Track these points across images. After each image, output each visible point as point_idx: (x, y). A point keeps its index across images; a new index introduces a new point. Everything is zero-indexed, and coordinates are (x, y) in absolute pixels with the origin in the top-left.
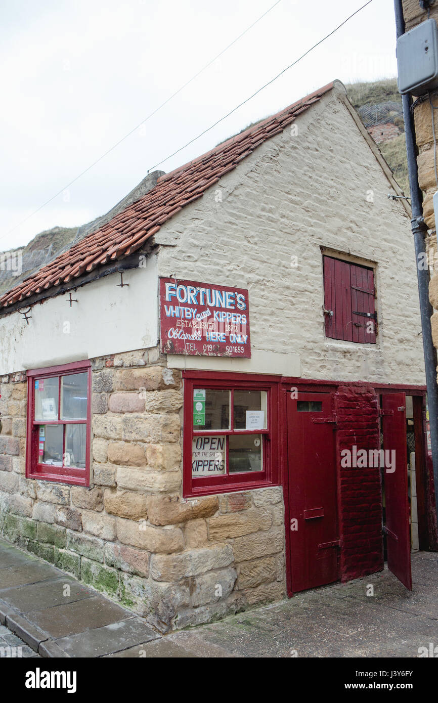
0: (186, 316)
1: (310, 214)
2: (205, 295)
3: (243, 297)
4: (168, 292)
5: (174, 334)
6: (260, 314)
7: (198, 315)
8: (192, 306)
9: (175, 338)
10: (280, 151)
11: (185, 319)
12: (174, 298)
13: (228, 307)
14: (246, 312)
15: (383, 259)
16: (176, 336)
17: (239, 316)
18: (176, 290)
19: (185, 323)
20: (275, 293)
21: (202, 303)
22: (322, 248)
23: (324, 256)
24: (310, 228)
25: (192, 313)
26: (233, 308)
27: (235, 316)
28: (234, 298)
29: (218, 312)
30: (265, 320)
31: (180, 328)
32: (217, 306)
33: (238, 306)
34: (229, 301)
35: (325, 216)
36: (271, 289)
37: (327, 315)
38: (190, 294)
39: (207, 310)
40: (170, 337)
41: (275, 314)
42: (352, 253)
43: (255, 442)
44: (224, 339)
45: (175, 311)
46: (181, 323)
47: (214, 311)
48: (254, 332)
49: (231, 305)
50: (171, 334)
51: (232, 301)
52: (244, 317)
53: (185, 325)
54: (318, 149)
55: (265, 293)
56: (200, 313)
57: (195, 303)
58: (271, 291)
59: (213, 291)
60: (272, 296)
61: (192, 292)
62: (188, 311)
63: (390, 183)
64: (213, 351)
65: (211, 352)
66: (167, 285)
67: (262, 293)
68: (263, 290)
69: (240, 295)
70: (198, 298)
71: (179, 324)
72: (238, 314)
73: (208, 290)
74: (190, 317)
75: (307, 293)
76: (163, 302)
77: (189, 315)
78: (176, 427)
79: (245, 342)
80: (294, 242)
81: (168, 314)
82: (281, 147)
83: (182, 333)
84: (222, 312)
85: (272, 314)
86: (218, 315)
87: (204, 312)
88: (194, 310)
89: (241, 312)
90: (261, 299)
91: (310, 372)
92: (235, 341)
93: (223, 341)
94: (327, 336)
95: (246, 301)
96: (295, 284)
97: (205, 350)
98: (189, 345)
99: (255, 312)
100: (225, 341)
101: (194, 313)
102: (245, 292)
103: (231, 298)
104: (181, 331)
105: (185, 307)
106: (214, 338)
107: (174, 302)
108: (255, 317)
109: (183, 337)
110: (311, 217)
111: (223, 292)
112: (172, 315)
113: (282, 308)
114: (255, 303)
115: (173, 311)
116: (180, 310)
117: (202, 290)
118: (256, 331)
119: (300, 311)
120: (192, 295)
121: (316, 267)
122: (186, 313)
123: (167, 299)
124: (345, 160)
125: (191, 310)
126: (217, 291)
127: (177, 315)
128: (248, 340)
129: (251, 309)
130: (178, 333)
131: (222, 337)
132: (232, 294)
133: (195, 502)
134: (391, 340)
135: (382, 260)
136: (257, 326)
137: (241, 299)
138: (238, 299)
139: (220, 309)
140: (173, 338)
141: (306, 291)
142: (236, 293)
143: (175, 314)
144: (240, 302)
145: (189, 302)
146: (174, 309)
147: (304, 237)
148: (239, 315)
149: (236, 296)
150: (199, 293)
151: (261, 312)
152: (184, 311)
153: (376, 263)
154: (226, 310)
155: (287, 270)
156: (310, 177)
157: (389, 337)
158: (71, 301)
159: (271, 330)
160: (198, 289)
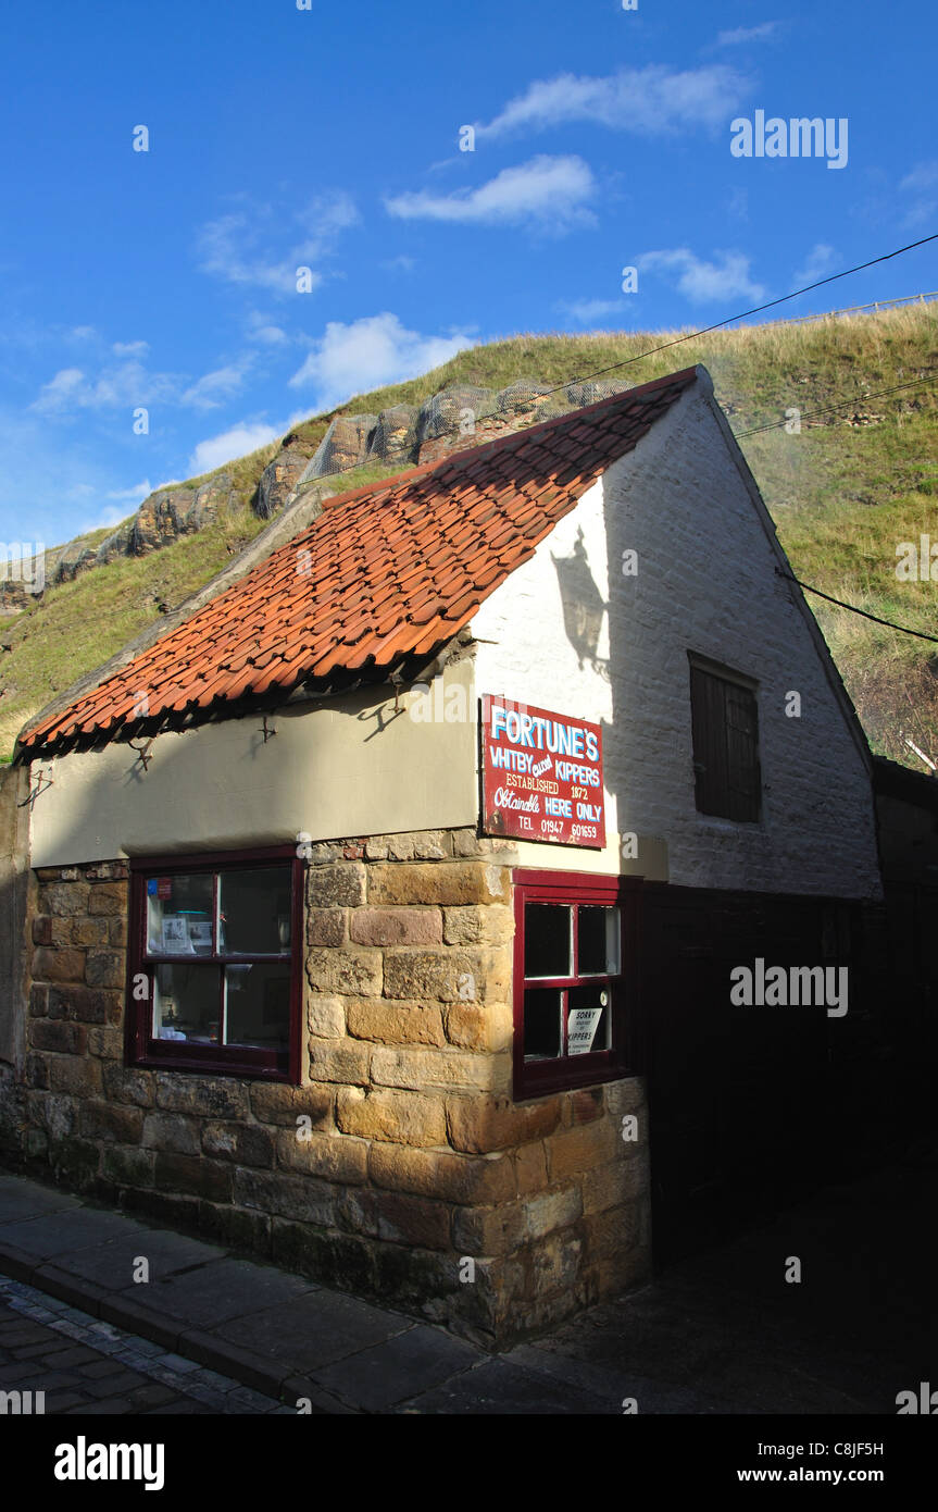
0: (519, 768)
1: (672, 594)
3: (595, 739)
4: (495, 722)
5: (503, 799)
7: (535, 767)
8: (526, 749)
9: (504, 806)
10: (632, 480)
11: (517, 773)
12: (502, 733)
15: (766, 675)
16: (505, 802)
17: (590, 772)
18: (505, 721)
19: (517, 780)
21: (540, 746)
22: (690, 653)
23: (691, 668)
24: (674, 618)
26: (581, 756)
27: (584, 772)
28: (581, 739)
32: (561, 752)
33: (588, 754)
34: (576, 743)
35: (693, 598)
37: (697, 772)
38: (524, 728)
40: (498, 804)
42: (728, 664)
47: (557, 761)
49: (580, 751)
50: (499, 799)
51: (580, 744)
53: (518, 783)
54: (680, 480)
56: (537, 764)
57: (531, 745)
59: (555, 724)
63: (771, 544)
64: (554, 834)
65: (552, 835)
69: (591, 735)
70: (534, 735)
71: (509, 783)
73: (548, 722)
74: (524, 770)
75: (673, 732)
78: (504, 973)
79: (598, 818)
80: (653, 642)
81: (495, 762)
82: (634, 475)
83: (513, 798)
87: (542, 763)
91: (681, 872)
93: (567, 814)
94: (698, 809)
95: (599, 746)
96: (657, 717)
97: (544, 831)
98: (523, 821)
100: (570, 815)
102: (597, 730)
103: (579, 738)
104: (512, 794)
105: (518, 751)
109: (514, 805)
110: (674, 598)
111: (569, 727)
113: (641, 758)
115: (501, 758)
116: (511, 756)
117: (539, 721)
119: (665, 765)
121: (682, 687)
122: (519, 761)
124: (714, 502)
125: (526, 756)
126: (560, 726)
128: (602, 815)
130: (508, 797)
131: (567, 808)
132: (580, 731)
133: (530, 1110)
134: (780, 817)
135: (765, 678)
137: (592, 742)
138: (588, 741)
139: (565, 758)
140: (502, 806)
141: (672, 728)
142: (586, 731)
143: (504, 763)
144: (590, 746)
145: (523, 744)
147: (667, 633)
148: (590, 769)
149: (586, 736)
150: (536, 728)
152: (517, 758)
153: (756, 682)
155: (647, 691)
156: (672, 529)
157: (778, 812)
158: (265, 731)
160: (536, 719)
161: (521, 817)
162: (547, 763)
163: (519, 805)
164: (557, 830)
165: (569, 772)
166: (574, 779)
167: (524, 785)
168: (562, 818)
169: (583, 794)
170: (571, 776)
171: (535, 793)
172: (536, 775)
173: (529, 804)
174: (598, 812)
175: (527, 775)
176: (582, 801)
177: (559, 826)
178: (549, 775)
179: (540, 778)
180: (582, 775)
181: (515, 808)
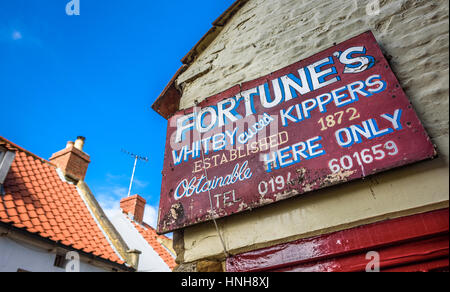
0: (214, 148)
3: (360, 49)
4: (180, 129)
5: (188, 189)
9: (189, 195)
16: (190, 191)
18: (195, 120)
21: (249, 112)
25: (227, 138)
28: (333, 64)
29: (291, 107)
31: (198, 175)
32: (289, 98)
38: (222, 112)
39: (262, 117)
44: (314, 150)
45: (192, 151)
46: (203, 165)
47: (282, 111)
49: (327, 78)
50: (181, 192)
51: (329, 71)
52: (373, 80)
56: (245, 130)
61: (226, 106)
62: (219, 138)
64: (288, 188)
65: (282, 192)
66: (181, 121)
71: (198, 169)
72: (350, 85)
73: (261, 86)
77: (220, 144)
79: (396, 126)
81: (177, 160)
83: (204, 181)
84: (304, 103)
87: (255, 125)
88: (231, 132)
92: (356, 139)
95: (373, 51)
97: (262, 194)
98: (221, 198)
100: (320, 152)
101: (231, 136)
104: (202, 177)
106: (287, 159)
109: (205, 187)
111: (301, 70)
112: (185, 159)
115: (186, 153)
116: (202, 145)
117: (247, 94)
120: (227, 111)
123: (178, 139)
126: (284, 77)
127: (196, 154)
132: (325, 60)
137: (354, 55)
138: (343, 60)
140: (184, 196)
142: (336, 54)
144: (350, 61)
145: (221, 124)
146: (190, 148)
149: (336, 59)
161: (218, 196)
162: (266, 120)
163: (211, 185)
165: (307, 109)
166: (321, 109)
167: (224, 160)
168: (302, 162)
171: (240, 161)
173: (231, 176)
174: (394, 118)
176: (346, 123)
180: (336, 98)
181: (208, 189)
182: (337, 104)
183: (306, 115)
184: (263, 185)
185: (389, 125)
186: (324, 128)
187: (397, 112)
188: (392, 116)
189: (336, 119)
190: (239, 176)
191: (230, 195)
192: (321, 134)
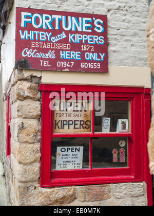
0: (41, 39)
2: (60, 21)
3: (102, 22)
4: (23, 20)
5: (28, 53)
6: (121, 35)
7: (53, 38)
8: (47, 30)
11: (39, 41)
13: (84, 30)
14: (105, 34)
16: (30, 55)
17: (96, 38)
18: (31, 18)
19: (39, 45)
20: (139, 16)
21: (57, 28)
25: (47, 36)
26: (90, 31)
27: (91, 38)
29: (73, 35)
30: (127, 40)
31: (34, 49)
32: (73, 29)
33: (95, 29)
34: (85, 25)
36: (133, 14)
38: (45, 21)
39: (62, 33)
40: (23, 55)
41: (138, 34)
43: (120, 143)
44: (78, 57)
45: (30, 35)
46: (35, 45)
47: (70, 35)
48: (114, 51)
49: (88, 28)
50: (25, 53)
51: (90, 25)
52: (101, 38)
53: (40, 46)
55: (128, 17)
56: (54, 36)
57: (50, 28)
58: (133, 15)
60: (134, 19)
61: (47, 18)
62: (43, 35)
64: (67, 67)
65: (65, 68)
66: (23, 14)
67: (124, 18)
68: (125, 15)
69: (99, 20)
70: (53, 23)
71: (33, 46)
72: (94, 36)
73: (64, 17)
76: (18, 28)
77: (44, 38)
78: (33, 130)
79: (102, 59)
81: (23, 37)
83: (35, 53)
84: (78, 35)
85: (135, 35)
86: (74, 38)
87: (58, 36)
88: (49, 34)
89: (99, 35)
90: (122, 23)
92: (91, 59)
93: (77, 58)
95: (105, 25)
98: (43, 62)
99: (116, 35)
100: (80, 58)
101: (49, 36)
102: (104, 18)
103: (88, 22)
104: (35, 51)
105: (40, 31)
106: (69, 57)
107: (29, 27)
108: (116, 38)
109: (37, 55)
111: (80, 18)
112: (27, 38)
114: (117, 26)
115: (27, 35)
116: (35, 34)
117: (57, 17)
118: (118, 50)
120: (47, 22)
122: (41, 36)
123: (23, 25)
125: (46, 33)
126: (73, 18)
127: (32, 38)
128: (106, 58)
129: (110, 31)
130: (32, 52)
131: (77, 55)
132: (90, 19)
136: (117, 46)
137: (99, 23)
138: (95, 23)
139: (77, 32)
140: (27, 56)
142: (94, 18)
143: (29, 37)
144: (97, 25)
145: (44, 27)
146: (29, 33)
148: (96, 36)
149: (93, 21)
151: (122, 34)
152: (39, 35)
154: (82, 33)
159: (133, 49)
160: (53, 16)
161: (42, 61)
162: (63, 36)
163: (39, 55)
164: (69, 66)
165: (79, 39)
166: (83, 42)
167: (45, 46)
168: (73, 60)
169: (91, 48)
170: (81, 41)
171: (52, 50)
172: (54, 42)
173: (47, 55)
174: (102, 56)
175: (46, 41)
176: (89, 51)
177: (70, 64)
178: (66, 41)
179: (56, 42)
180: (89, 39)
181: (37, 57)
182: (89, 42)
183: (78, 41)
184: (59, 63)
185: (100, 58)
186: (82, 50)
187: (104, 54)
188: (102, 55)
189: (87, 48)
190: (50, 56)
191: (47, 63)
192: (82, 52)
